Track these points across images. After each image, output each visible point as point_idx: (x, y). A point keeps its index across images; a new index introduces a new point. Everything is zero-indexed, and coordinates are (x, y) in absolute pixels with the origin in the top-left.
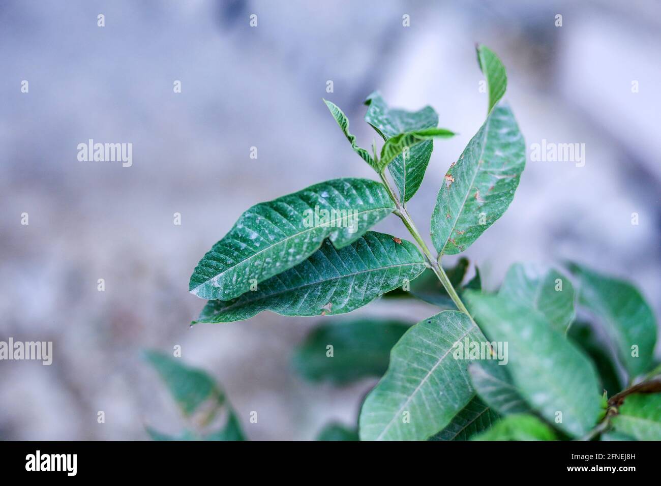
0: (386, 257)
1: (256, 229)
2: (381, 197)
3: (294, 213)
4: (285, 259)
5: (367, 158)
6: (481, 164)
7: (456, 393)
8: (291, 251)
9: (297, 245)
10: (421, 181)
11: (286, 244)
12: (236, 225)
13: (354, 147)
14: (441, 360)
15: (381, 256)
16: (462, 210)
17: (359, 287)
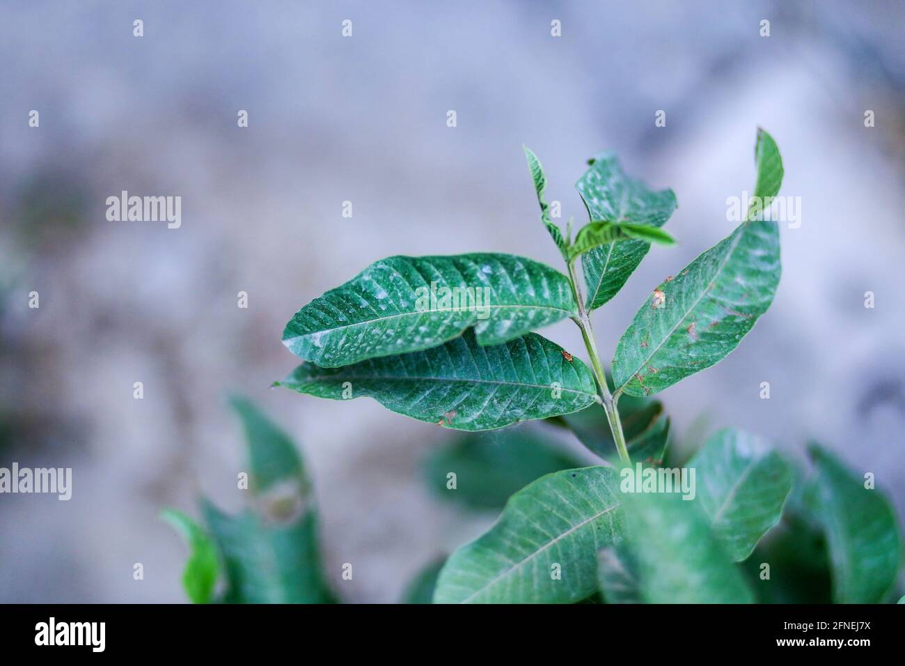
0: (547, 374)
1: (388, 287)
2: (561, 294)
3: (441, 281)
4: (409, 338)
5: (557, 238)
6: (711, 288)
7: (579, 577)
8: (423, 329)
9: (432, 324)
10: (620, 288)
11: (419, 318)
12: (361, 275)
13: (544, 219)
14: (574, 529)
15: (540, 370)
16: (666, 341)
17: (499, 402)
